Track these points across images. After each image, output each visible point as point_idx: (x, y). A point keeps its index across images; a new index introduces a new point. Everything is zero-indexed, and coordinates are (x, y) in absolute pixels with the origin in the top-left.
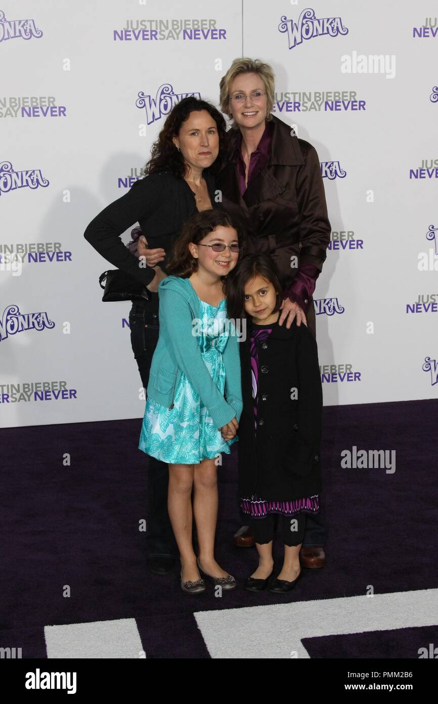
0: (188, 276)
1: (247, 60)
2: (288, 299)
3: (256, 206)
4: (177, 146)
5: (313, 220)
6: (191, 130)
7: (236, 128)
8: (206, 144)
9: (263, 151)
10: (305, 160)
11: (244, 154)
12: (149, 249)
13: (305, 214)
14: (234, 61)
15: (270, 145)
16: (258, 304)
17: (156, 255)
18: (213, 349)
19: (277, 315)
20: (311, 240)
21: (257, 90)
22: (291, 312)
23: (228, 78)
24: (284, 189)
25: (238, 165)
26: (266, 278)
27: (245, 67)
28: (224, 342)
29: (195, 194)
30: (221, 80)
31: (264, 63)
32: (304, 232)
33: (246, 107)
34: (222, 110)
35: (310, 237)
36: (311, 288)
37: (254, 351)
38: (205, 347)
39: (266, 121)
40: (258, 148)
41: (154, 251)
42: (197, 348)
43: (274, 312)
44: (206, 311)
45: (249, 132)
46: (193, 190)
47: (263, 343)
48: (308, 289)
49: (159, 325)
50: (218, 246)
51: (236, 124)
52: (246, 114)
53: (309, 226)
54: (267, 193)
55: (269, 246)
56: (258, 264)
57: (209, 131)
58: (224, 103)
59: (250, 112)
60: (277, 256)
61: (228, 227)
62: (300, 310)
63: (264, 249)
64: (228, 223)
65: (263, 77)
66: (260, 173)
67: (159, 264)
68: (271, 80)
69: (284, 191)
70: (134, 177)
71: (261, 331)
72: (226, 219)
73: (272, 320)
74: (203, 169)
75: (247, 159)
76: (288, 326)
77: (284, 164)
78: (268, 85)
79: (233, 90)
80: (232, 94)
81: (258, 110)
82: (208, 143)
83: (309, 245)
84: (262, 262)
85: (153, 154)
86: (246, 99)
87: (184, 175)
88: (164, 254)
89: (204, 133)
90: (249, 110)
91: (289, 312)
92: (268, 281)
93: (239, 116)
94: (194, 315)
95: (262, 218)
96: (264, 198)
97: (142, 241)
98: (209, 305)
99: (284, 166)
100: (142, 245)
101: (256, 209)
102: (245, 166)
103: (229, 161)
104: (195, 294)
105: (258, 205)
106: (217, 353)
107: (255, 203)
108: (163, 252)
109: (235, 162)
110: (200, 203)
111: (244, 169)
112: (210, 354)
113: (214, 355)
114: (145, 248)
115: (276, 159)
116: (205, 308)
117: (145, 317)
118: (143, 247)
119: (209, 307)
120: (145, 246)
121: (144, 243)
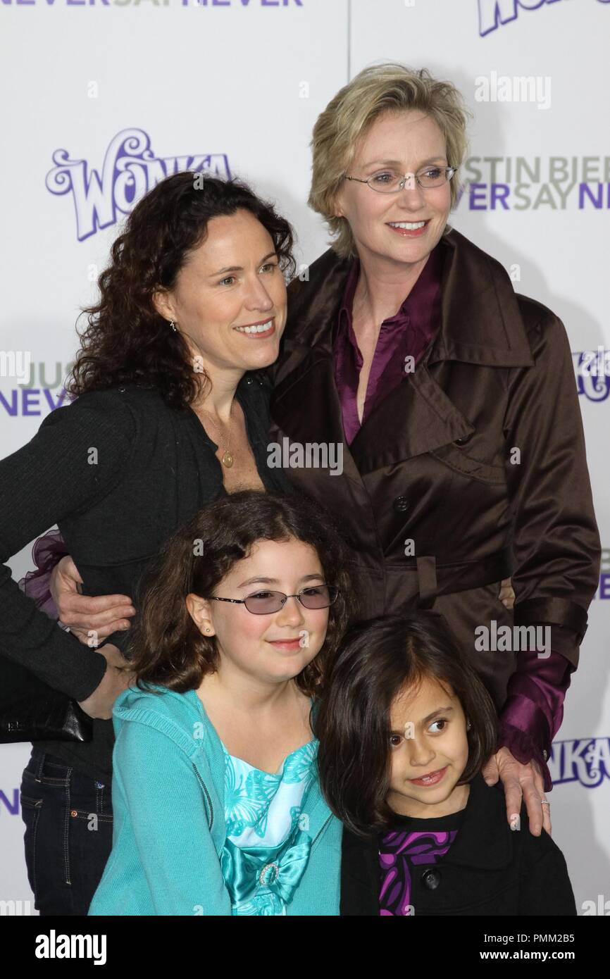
0: (192, 683)
3: (386, 471)
5: (553, 519)
7: (346, 252)
8: (266, 304)
11: (362, 324)
15: (438, 303)
17: (108, 614)
20: (549, 582)
23: (359, 124)
24: (470, 430)
25: (339, 357)
26: (444, 681)
27: (403, 94)
29: (216, 447)
32: (525, 556)
35: (541, 570)
37: (395, 893)
40: (405, 309)
41: (103, 601)
44: (244, 786)
46: (212, 434)
47: (427, 875)
50: (265, 598)
53: (543, 537)
54: (419, 436)
55: (418, 587)
56: (418, 643)
57: (265, 266)
61: (288, 540)
63: (403, 595)
64: (286, 530)
67: (113, 638)
69: (471, 436)
70: (37, 386)
71: (415, 836)
72: (279, 518)
75: (367, 338)
77: (477, 360)
79: (366, 157)
80: (362, 169)
83: (539, 595)
86: (402, 185)
87: (192, 400)
88: (131, 611)
89: (251, 273)
92: (451, 693)
93: (376, 230)
94: (208, 797)
95: (403, 504)
96: (412, 450)
97: (65, 572)
98: (254, 769)
99: (475, 368)
100: (67, 584)
101: (388, 480)
102: (362, 359)
103: (313, 344)
104: (212, 737)
105: (392, 470)
106: (273, 901)
107: (385, 464)
108: (128, 607)
109: (330, 350)
110: (230, 469)
111: (358, 368)
112: (254, 907)
113: (265, 907)
114: (76, 591)
115: (453, 347)
116: (241, 777)
117: (70, 787)
118: (68, 589)
119: (253, 775)
120: (75, 588)
121: (72, 578)
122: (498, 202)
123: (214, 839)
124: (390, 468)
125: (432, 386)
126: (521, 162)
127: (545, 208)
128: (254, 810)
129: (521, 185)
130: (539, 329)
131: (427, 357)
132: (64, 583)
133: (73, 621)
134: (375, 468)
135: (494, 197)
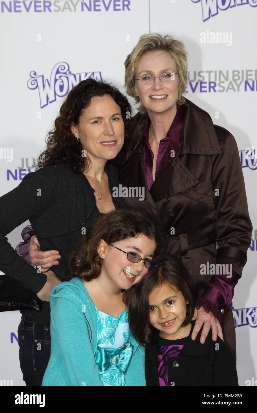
1: (156, 36)
2: (202, 309)
3: (164, 200)
4: (77, 135)
5: (231, 217)
6: (93, 119)
7: (143, 112)
8: (111, 133)
9: (174, 138)
10: (222, 149)
11: (152, 142)
12: (41, 251)
13: (222, 210)
14: (141, 37)
15: (182, 131)
16: (164, 316)
17: (50, 258)
18: (113, 367)
19: (189, 327)
20: (230, 240)
21: (167, 70)
22: (205, 325)
23: (134, 57)
24: (197, 182)
25: (144, 155)
26: (174, 285)
27: (154, 44)
28: (127, 359)
29: (94, 191)
30: (125, 58)
31: (176, 39)
32: (222, 231)
33: (155, 90)
34: (127, 92)
35: (228, 236)
36: (228, 295)
37: (163, 371)
38: (105, 365)
39: (177, 105)
40: (168, 135)
41: (48, 253)
42: (95, 366)
43: (184, 324)
44: (104, 323)
45: (158, 118)
46: (93, 186)
47: (173, 361)
48: (225, 297)
49: (50, 340)
51: (143, 108)
52: (155, 97)
53: (227, 224)
54: (177, 185)
55: (180, 247)
56: (165, 270)
57: (114, 118)
58: (130, 84)
59: (159, 95)
60: (189, 258)
62: (216, 322)
63: (173, 252)
65: (174, 55)
66: (170, 163)
67: (52, 268)
68: (183, 58)
69: (198, 184)
70: (25, 168)
71: (171, 346)
73: (184, 333)
74: (106, 161)
75: (155, 147)
76: (203, 340)
77: (198, 153)
78: (179, 64)
79: (140, 69)
80: (139, 75)
81: (168, 93)
82: (113, 131)
83: (226, 245)
84: (170, 267)
85: (49, 143)
86: (154, 81)
87: (84, 170)
88: (59, 257)
89: (107, 120)
90: (157, 93)
91: (203, 324)
92: (176, 290)
93: (147, 99)
94: (90, 327)
95: (172, 214)
96: (174, 191)
97: (33, 242)
98: (108, 315)
99: (198, 156)
100: (34, 247)
101: (165, 204)
102: (153, 155)
103: (134, 149)
104: (91, 303)
105: (167, 200)
106: (118, 372)
107: (164, 197)
108: (57, 255)
109: (141, 152)
110: (101, 200)
111: (152, 158)
112: (110, 374)
113: (114, 374)
114: (37, 250)
115: (188, 148)
116: (103, 319)
117: (35, 330)
118: (34, 249)
119: (108, 318)
120: (37, 249)
121: (36, 244)
122: (212, 89)
123: (92, 346)
124: (166, 199)
125: (181, 165)
126: (221, 72)
127: (231, 91)
128: (109, 332)
129: (221, 82)
130: (223, 138)
131: (178, 153)
132: (33, 247)
133: (36, 262)
134: (160, 199)
135: (210, 87)
